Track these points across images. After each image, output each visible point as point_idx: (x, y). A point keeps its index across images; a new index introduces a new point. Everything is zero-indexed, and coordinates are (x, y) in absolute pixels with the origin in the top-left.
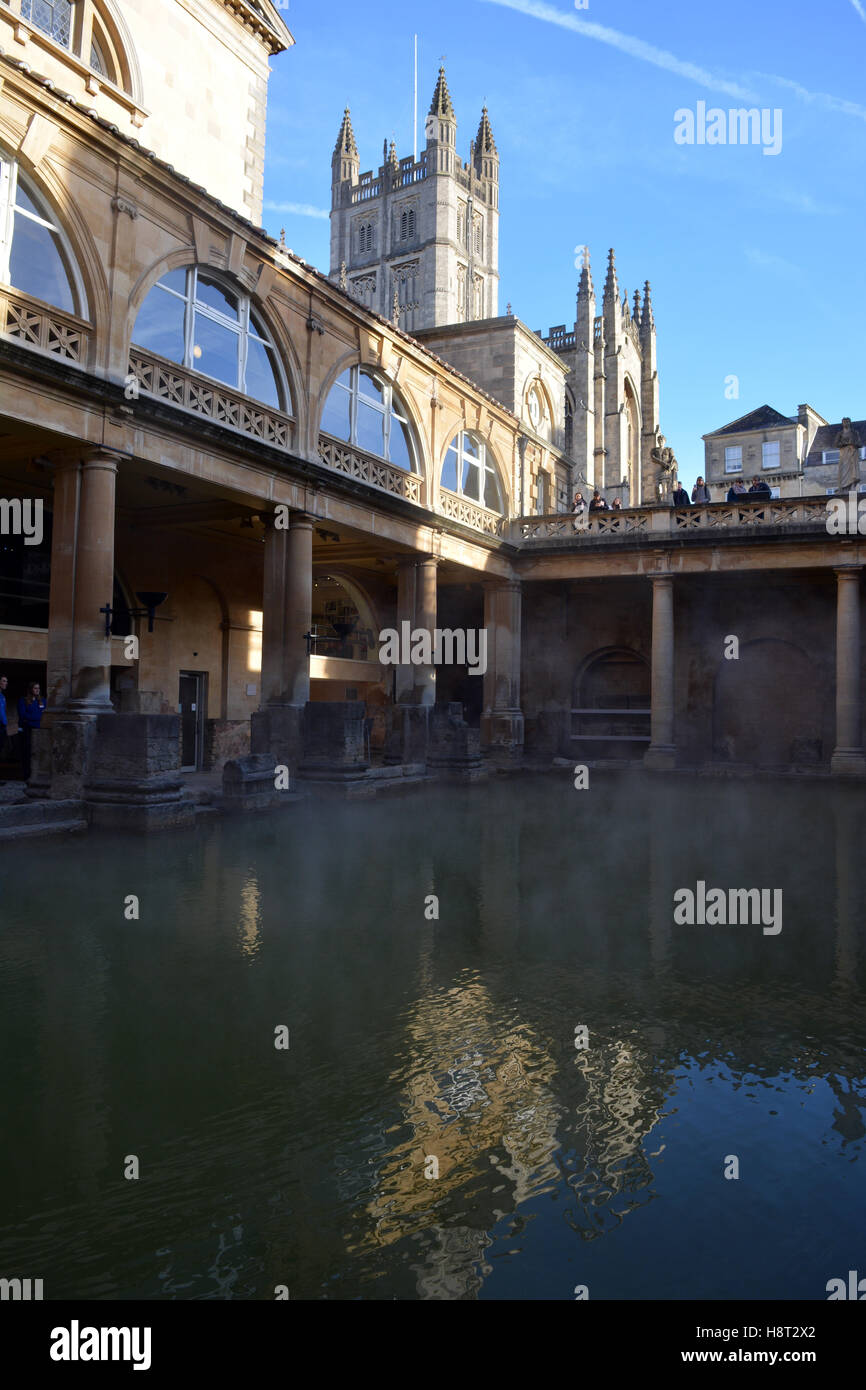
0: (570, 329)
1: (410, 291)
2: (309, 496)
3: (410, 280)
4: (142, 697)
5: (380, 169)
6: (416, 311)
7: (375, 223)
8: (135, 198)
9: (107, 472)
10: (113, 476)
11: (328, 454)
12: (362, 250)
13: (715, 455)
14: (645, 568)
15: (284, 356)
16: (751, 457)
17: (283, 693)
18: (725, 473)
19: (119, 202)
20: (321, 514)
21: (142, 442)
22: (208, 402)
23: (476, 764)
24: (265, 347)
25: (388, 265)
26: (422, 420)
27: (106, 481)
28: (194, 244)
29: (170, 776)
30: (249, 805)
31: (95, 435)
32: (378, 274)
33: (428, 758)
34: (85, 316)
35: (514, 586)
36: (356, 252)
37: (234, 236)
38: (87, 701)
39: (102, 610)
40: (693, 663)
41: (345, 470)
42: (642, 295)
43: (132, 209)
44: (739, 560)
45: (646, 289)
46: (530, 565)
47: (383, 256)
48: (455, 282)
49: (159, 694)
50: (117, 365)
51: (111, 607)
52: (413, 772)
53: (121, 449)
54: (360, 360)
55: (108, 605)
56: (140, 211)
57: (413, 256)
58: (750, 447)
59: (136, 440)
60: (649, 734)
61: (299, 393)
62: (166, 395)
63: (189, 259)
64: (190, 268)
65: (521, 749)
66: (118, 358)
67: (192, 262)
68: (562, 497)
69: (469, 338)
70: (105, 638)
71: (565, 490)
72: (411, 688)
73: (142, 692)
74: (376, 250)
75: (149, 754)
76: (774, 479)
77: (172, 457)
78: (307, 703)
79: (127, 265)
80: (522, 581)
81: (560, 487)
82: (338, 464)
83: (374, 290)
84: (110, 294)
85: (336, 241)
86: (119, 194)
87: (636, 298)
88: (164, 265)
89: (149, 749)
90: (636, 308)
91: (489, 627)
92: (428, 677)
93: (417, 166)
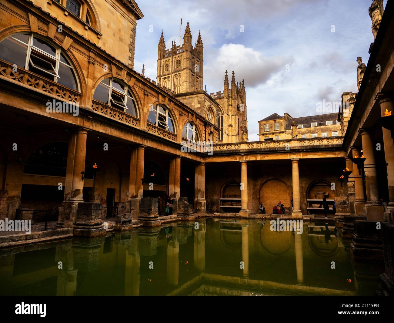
1: (179, 82)
2: (143, 140)
3: (179, 79)
4: (96, 196)
5: (171, 49)
6: (180, 87)
7: (170, 63)
8: (95, 60)
9: (84, 134)
10: (86, 135)
11: (149, 128)
12: (166, 70)
13: (262, 127)
14: (239, 159)
15: (137, 102)
16: (272, 127)
17: (135, 195)
18: (265, 132)
19: (90, 60)
20: (147, 145)
21: (95, 126)
22: (115, 115)
23: (191, 215)
24: (132, 99)
25: (173, 75)
26: (177, 119)
27: (84, 137)
28: (112, 72)
29: (99, 221)
30: (123, 228)
31: (81, 124)
32: (170, 77)
33: (178, 213)
34: (80, 91)
35: (203, 164)
36: (164, 71)
37: (123, 70)
38: (75, 199)
39: (81, 173)
41: (154, 133)
42: (242, 83)
43: (94, 62)
44: (265, 157)
45: (243, 82)
46: (207, 158)
47: (172, 72)
48: (191, 79)
49: (101, 195)
50: (88, 104)
51: (84, 172)
52: (173, 217)
53: (89, 128)
54: (159, 103)
55: (83, 171)
56: (96, 63)
57: (180, 72)
58: (271, 125)
59: (93, 125)
60: (241, 206)
61: (141, 112)
62: (103, 113)
63: (110, 76)
64: (110, 78)
65: (205, 210)
66: (88, 103)
67: (111, 77)
68: (217, 139)
69: (191, 96)
70: (82, 181)
71: (218, 137)
72: (173, 193)
73: (96, 195)
74: (169, 71)
75: (93, 214)
76: (278, 133)
77: (104, 130)
78: (142, 198)
79: (92, 78)
80: (205, 163)
81: (217, 136)
82: (152, 131)
83: (169, 81)
84: (86, 85)
85: (159, 68)
86: (90, 58)
87: (240, 84)
88: (103, 77)
89: (93, 213)
90: (240, 87)
91: (196, 175)
92: (178, 190)
93: (181, 48)
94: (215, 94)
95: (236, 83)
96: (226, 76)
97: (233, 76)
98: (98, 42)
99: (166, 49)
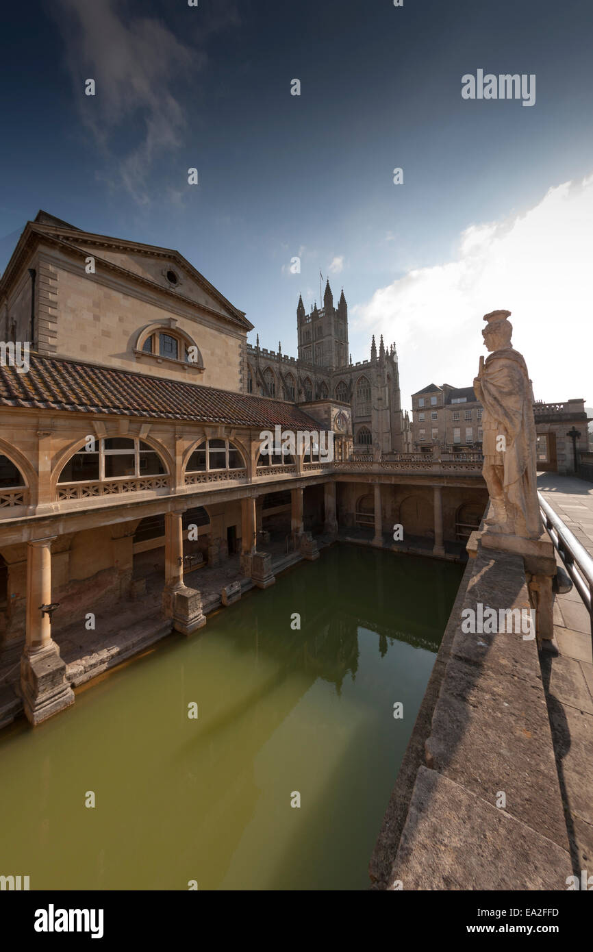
0: (369, 361)
1: (322, 351)
3: (321, 348)
5: (311, 314)
7: (311, 330)
8: (182, 432)
9: (178, 518)
10: (180, 516)
11: (261, 473)
13: (416, 401)
14: (371, 481)
15: (242, 452)
16: (427, 402)
18: (419, 407)
19: (176, 436)
20: (258, 494)
21: (190, 503)
22: (215, 477)
25: (315, 343)
31: (173, 509)
32: (312, 346)
34: (169, 472)
36: (306, 340)
39: (178, 559)
40: (392, 502)
41: (267, 475)
43: (181, 436)
44: (400, 481)
47: (313, 340)
48: (334, 347)
49: (220, 538)
53: (182, 509)
55: (180, 557)
56: (184, 434)
58: (427, 399)
61: (248, 461)
62: (200, 483)
63: (204, 440)
66: (180, 483)
72: (296, 528)
74: (311, 339)
75: (189, 609)
76: (435, 409)
77: (202, 502)
79: (181, 453)
80: (336, 481)
82: (265, 474)
83: (311, 351)
84: (175, 465)
86: (176, 433)
87: (391, 347)
90: (392, 351)
91: (326, 495)
92: (301, 525)
93: (321, 312)
94: (362, 363)
95: (385, 349)
96: (374, 341)
97: (382, 341)
98: (202, 379)
99: (306, 315)
